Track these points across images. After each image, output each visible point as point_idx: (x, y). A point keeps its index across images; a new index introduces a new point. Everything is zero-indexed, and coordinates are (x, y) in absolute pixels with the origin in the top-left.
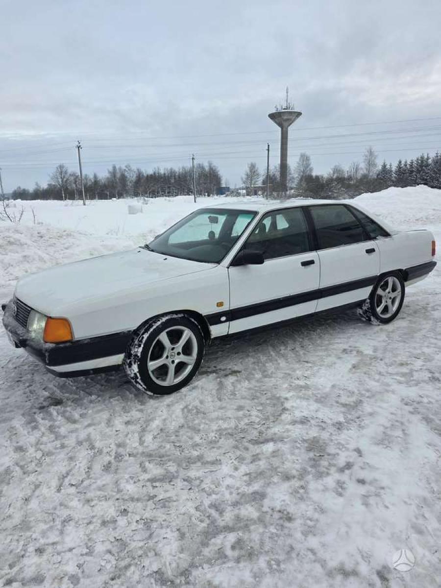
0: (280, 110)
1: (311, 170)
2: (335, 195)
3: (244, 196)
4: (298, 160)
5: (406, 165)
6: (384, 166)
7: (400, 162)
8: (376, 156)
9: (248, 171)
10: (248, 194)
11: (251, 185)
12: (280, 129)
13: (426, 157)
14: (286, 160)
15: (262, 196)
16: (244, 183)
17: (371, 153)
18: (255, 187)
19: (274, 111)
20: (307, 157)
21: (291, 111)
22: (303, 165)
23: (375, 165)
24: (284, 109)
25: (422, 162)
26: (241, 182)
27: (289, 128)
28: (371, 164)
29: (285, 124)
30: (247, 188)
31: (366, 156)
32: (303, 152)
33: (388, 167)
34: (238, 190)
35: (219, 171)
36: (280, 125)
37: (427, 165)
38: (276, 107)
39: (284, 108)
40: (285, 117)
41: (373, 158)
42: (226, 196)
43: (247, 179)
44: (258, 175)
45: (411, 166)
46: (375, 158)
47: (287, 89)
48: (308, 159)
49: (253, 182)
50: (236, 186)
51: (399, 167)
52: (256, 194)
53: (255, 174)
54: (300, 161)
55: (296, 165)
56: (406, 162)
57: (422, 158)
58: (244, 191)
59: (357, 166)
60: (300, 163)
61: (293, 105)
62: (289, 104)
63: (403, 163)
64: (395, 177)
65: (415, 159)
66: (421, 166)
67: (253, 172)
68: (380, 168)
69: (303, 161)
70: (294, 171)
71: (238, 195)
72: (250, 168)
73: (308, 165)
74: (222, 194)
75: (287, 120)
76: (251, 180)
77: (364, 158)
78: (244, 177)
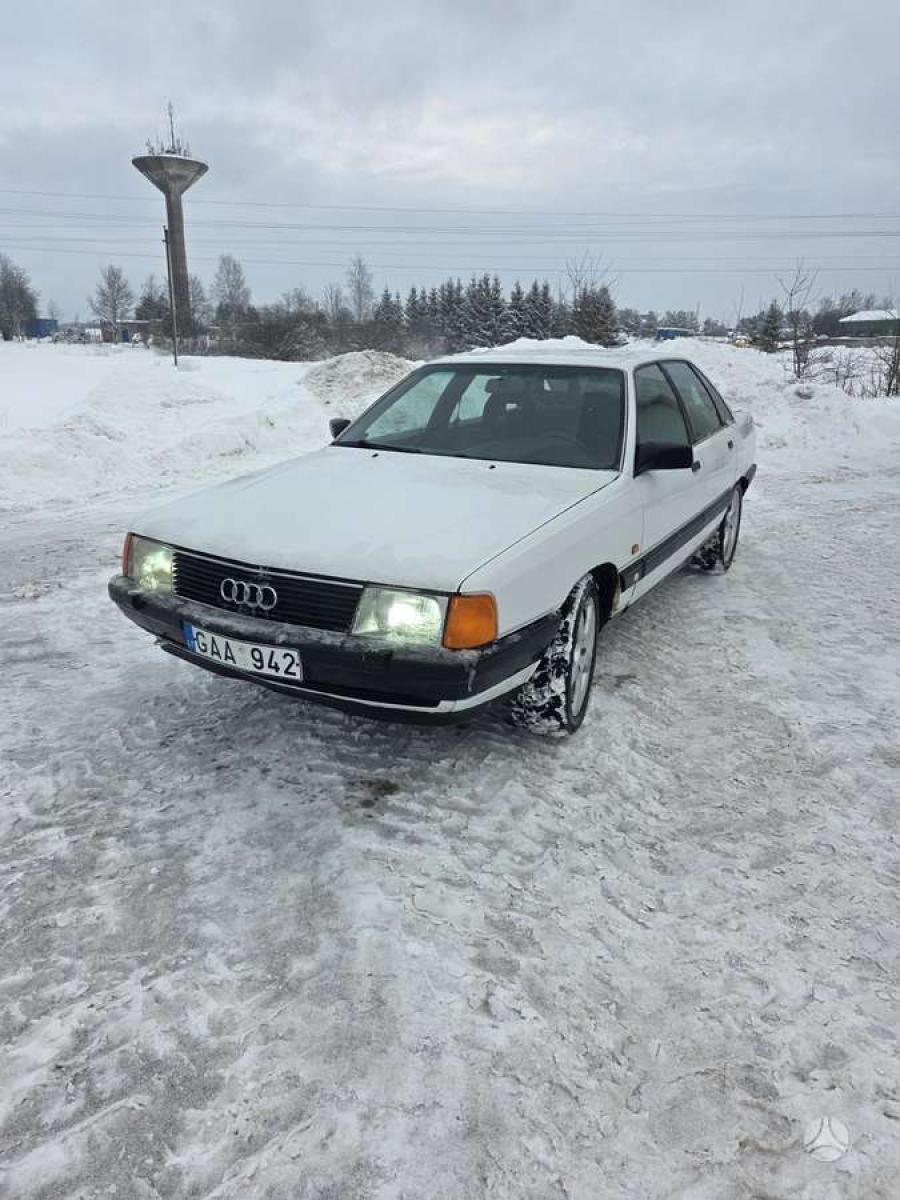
0: (157, 152)
1: (247, 294)
2: (308, 350)
3: (98, 342)
4: (217, 270)
5: (423, 298)
6: (387, 297)
7: (414, 291)
8: (371, 275)
9: (105, 286)
10: (108, 338)
11: (115, 317)
12: (162, 196)
13: (456, 285)
14: (184, 268)
15: (141, 344)
16: (97, 311)
17: (361, 267)
18: (126, 324)
19: (145, 153)
20: (235, 266)
21: (182, 157)
22: (227, 281)
23: (369, 294)
24: (168, 152)
25: (450, 293)
26: (90, 310)
27: (185, 196)
28: (362, 290)
29: (174, 186)
30: (103, 325)
31: (354, 275)
32: (226, 252)
33: (393, 299)
34: (83, 327)
35: (29, 281)
36: (163, 186)
37: (459, 301)
38: (148, 144)
39: (166, 149)
40: (172, 171)
41: (366, 278)
42: (55, 341)
43: (104, 303)
44: (128, 295)
45: (433, 299)
46: (369, 280)
47: (170, 107)
48: (237, 270)
49: (119, 311)
50: (77, 318)
51: (412, 300)
52: (126, 338)
53: (121, 294)
54: (221, 272)
55: (213, 281)
56: (424, 292)
57: (450, 286)
58: (99, 332)
59: (338, 293)
60: (221, 276)
61: (188, 145)
62: (178, 141)
63: (419, 293)
64: (407, 321)
65: (438, 287)
66: (450, 302)
67: (114, 287)
68: (379, 300)
69: (228, 273)
70: (211, 291)
71: (84, 339)
72: (109, 278)
73: (238, 284)
74: (43, 336)
75: (180, 177)
76: (115, 309)
77: (349, 277)
78: (96, 298)
